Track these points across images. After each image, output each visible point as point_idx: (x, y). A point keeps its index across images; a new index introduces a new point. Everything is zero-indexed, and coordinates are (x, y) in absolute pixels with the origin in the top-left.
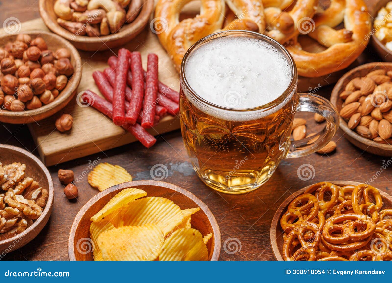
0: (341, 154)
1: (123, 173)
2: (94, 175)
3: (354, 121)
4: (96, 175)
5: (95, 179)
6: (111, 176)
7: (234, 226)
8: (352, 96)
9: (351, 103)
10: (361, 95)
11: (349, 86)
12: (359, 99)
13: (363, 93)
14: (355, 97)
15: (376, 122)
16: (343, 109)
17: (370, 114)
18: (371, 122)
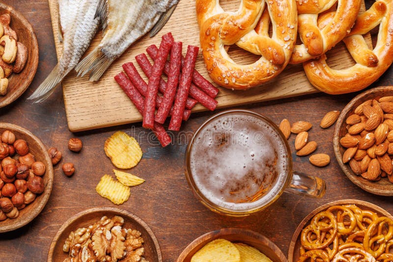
0: (333, 168)
1: (136, 147)
2: (110, 142)
3: (348, 157)
4: (112, 144)
5: (110, 148)
6: (124, 148)
7: (219, 225)
8: (355, 129)
9: (353, 135)
10: (364, 130)
11: (359, 109)
12: (362, 132)
13: (367, 129)
14: (358, 131)
15: (369, 159)
16: (344, 138)
17: (366, 150)
18: (364, 156)
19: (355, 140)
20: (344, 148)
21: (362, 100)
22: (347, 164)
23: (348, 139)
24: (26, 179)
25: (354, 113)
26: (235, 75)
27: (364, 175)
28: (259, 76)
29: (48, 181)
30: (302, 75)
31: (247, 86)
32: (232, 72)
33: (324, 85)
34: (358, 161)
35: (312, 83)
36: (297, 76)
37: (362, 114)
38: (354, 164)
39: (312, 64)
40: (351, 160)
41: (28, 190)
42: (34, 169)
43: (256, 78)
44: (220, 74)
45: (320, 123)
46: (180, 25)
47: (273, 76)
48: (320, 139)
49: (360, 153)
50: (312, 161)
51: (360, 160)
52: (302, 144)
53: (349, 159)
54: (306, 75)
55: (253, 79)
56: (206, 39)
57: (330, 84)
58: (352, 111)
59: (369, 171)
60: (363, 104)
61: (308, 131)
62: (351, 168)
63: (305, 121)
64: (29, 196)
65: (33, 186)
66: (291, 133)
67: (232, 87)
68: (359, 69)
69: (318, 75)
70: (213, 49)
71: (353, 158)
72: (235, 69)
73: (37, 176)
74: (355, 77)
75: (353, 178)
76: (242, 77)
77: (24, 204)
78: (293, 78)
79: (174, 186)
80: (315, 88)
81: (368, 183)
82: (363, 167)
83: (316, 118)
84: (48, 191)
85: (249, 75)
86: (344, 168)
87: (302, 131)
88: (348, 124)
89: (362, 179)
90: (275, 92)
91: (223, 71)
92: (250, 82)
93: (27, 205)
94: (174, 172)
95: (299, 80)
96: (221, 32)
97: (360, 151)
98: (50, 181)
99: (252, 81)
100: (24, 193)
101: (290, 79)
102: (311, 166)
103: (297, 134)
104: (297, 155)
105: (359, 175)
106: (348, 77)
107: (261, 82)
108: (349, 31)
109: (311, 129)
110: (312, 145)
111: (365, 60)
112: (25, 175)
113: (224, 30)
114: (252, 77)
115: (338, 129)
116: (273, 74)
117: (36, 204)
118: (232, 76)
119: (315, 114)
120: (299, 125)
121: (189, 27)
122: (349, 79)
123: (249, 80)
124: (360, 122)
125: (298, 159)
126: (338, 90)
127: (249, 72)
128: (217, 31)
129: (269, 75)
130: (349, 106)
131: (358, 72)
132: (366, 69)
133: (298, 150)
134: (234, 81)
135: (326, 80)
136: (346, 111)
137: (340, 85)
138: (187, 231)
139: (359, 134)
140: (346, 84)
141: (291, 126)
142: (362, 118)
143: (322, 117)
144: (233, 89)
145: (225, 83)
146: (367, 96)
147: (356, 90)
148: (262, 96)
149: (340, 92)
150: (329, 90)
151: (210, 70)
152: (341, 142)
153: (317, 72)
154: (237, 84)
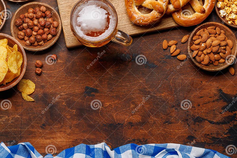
8: (197, 42)
9: (196, 45)
10: (201, 42)
11: (198, 33)
12: (200, 43)
13: (202, 41)
14: (198, 42)
15: (204, 55)
16: (192, 46)
17: (202, 51)
18: (202, 54)
19: (197, 47)
20: (192, 51)
21: (199, 29)
22: (194, 58)
23: (194, 46)
24: (49, 28)
25: (196, 35)
26: (142, 19)
27: (202, 63)
28: (153, 18)
29: (59, 30)
30: (171, 19)
31: (147, 23)
33: (181, 22)
34: (199, 56)
35: (176, 22)
36: (169, 19)
37: (200, 35)
38: (197, 58)
40: (196, 56)
41: (49, 33)
42: (53, 24)
43: (151, 20)
45: (181, 41)
47: (159, 18)
48: (181, 48)
49: (200, 53)
50: (178, 58)
51: (200, 56)
52: (173, 50)
53: (195, 55)
54: (173, 19)
55: (150, 20)
57: (184, 22)
58: (195, 34)
59: (204, 60)
60: (200, 31)
61: (176, 44)
62: (196, 60)
63: (174, 40)
64: (50, 36)
65: (52, 31)
66: (168, 46)
67: (141, 24)
68: (197, 15)
69: (179, 18)
71: (197, 55)
72: (142, 16)
73: (54, 27)
74: (195, 18)
75: (197, 64)
76: (145, 19)
77: (47, 39)
78: (168, 20)
79: (116, 73)
80: (178, 24)
81: (204, 66)
82: (201, 59)
83: (179, 39)
84: (58, 35)
85: (148, 18)
86: (193, 60)
87: (173, 45)
88: (194, 40)
89: (201, 64)
90: (159, 27)
91: (137, 17)
93: (48, 40)
94: (116, 66)
95: (170, 21)
97: (200, 52)
98: (60, 30)
99: (149, 21)
100: (48, 35)
101: (166, 21)
102: (178, 61)
103: (171, 46)
104: (171, 56)
105: (200, 63)
106: (192, 18)
107: (154, 21)
109: (177, 44)
110: (178, 51)
112: (49, 26)
115: (189, 42)
117: (52, 40)
118: (140, 19)
119: (179, 37)
120: (171, 42)
122: (192, 19)
123: (148, 21)
124: (199, 39)
125: (172, 58)
126: (188, 24)
127: (148, 17)
129: (157, 18)
130: (194, 32)
132: (200, 14)
133: (172, 54)
135: (182, 20)
136: (192, 34)
137: (188, 22)
138: (123, 93)
139: (199, 44)
140: (191, 21)
141: (168, 43)
142: (200, 37)
143: (182, 38)
144: (141, 25)
146: (201, 27)
147: (196, 24)
148: (154, 29)
149: (189, 25)
150: (184, 25)
151: (130, 17)
152: (191, 48)
153: (178, 17)
154: (143, 22)
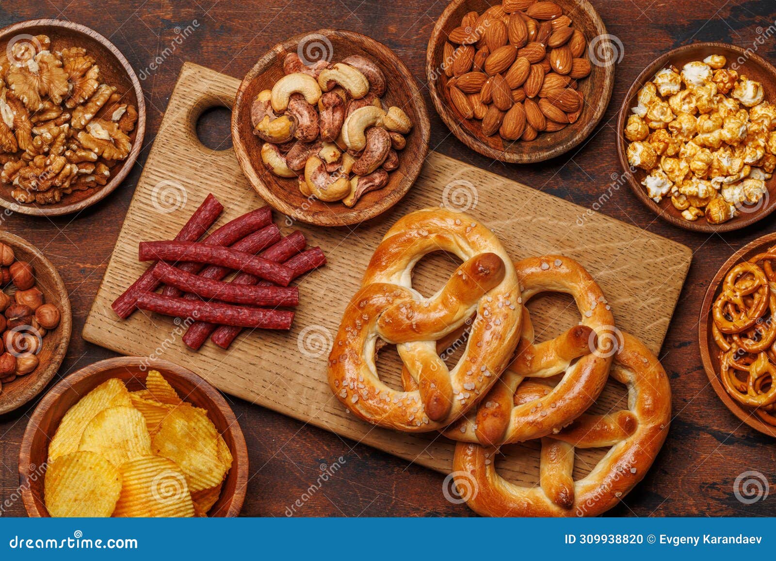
32: (361, 386)
39: (469, 449)
44: (341, 377)
46: (342, 270)
56: (354, 310)
70: (355, 332)
92: (377, 417)
96: (382, 315)
108: (556, 431)
111: (553, 491)
113: (389, 316)
114: (385, 411)
116: (417, 426)
121: (353, 281)
128: (379, 310)
131: (532, 503)
134: (354, 400)
145: (341, 395)
